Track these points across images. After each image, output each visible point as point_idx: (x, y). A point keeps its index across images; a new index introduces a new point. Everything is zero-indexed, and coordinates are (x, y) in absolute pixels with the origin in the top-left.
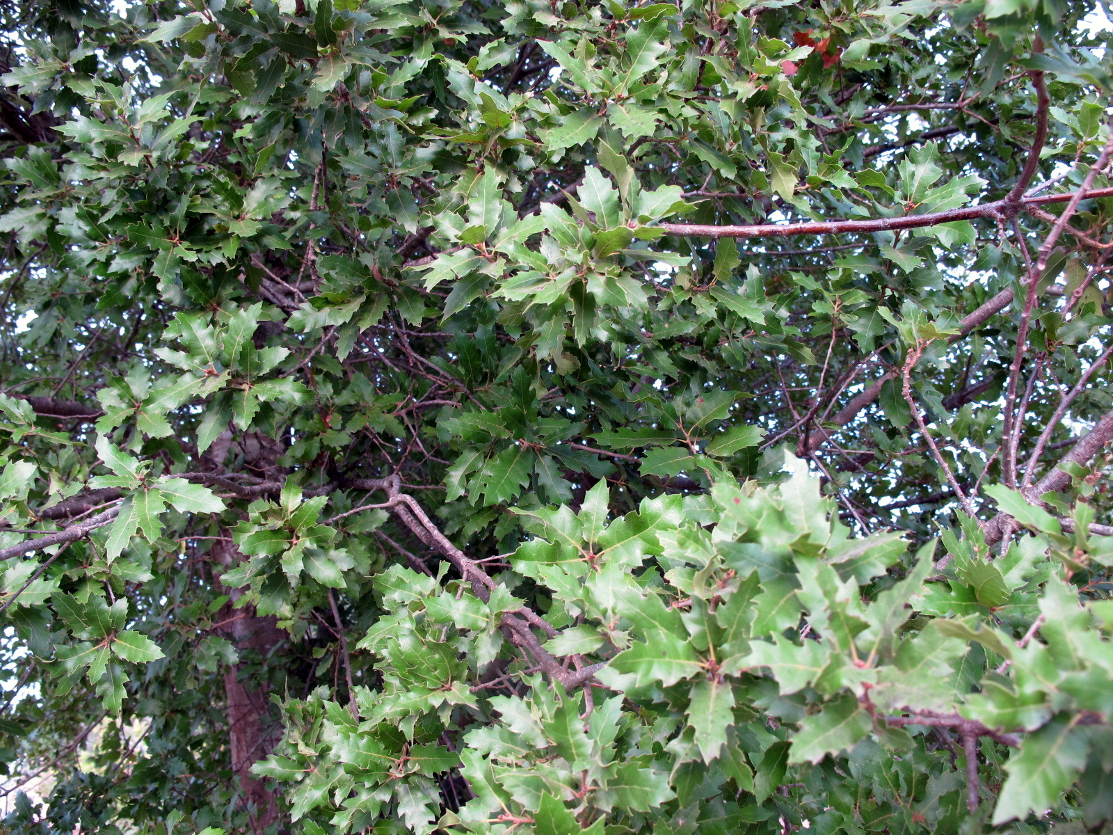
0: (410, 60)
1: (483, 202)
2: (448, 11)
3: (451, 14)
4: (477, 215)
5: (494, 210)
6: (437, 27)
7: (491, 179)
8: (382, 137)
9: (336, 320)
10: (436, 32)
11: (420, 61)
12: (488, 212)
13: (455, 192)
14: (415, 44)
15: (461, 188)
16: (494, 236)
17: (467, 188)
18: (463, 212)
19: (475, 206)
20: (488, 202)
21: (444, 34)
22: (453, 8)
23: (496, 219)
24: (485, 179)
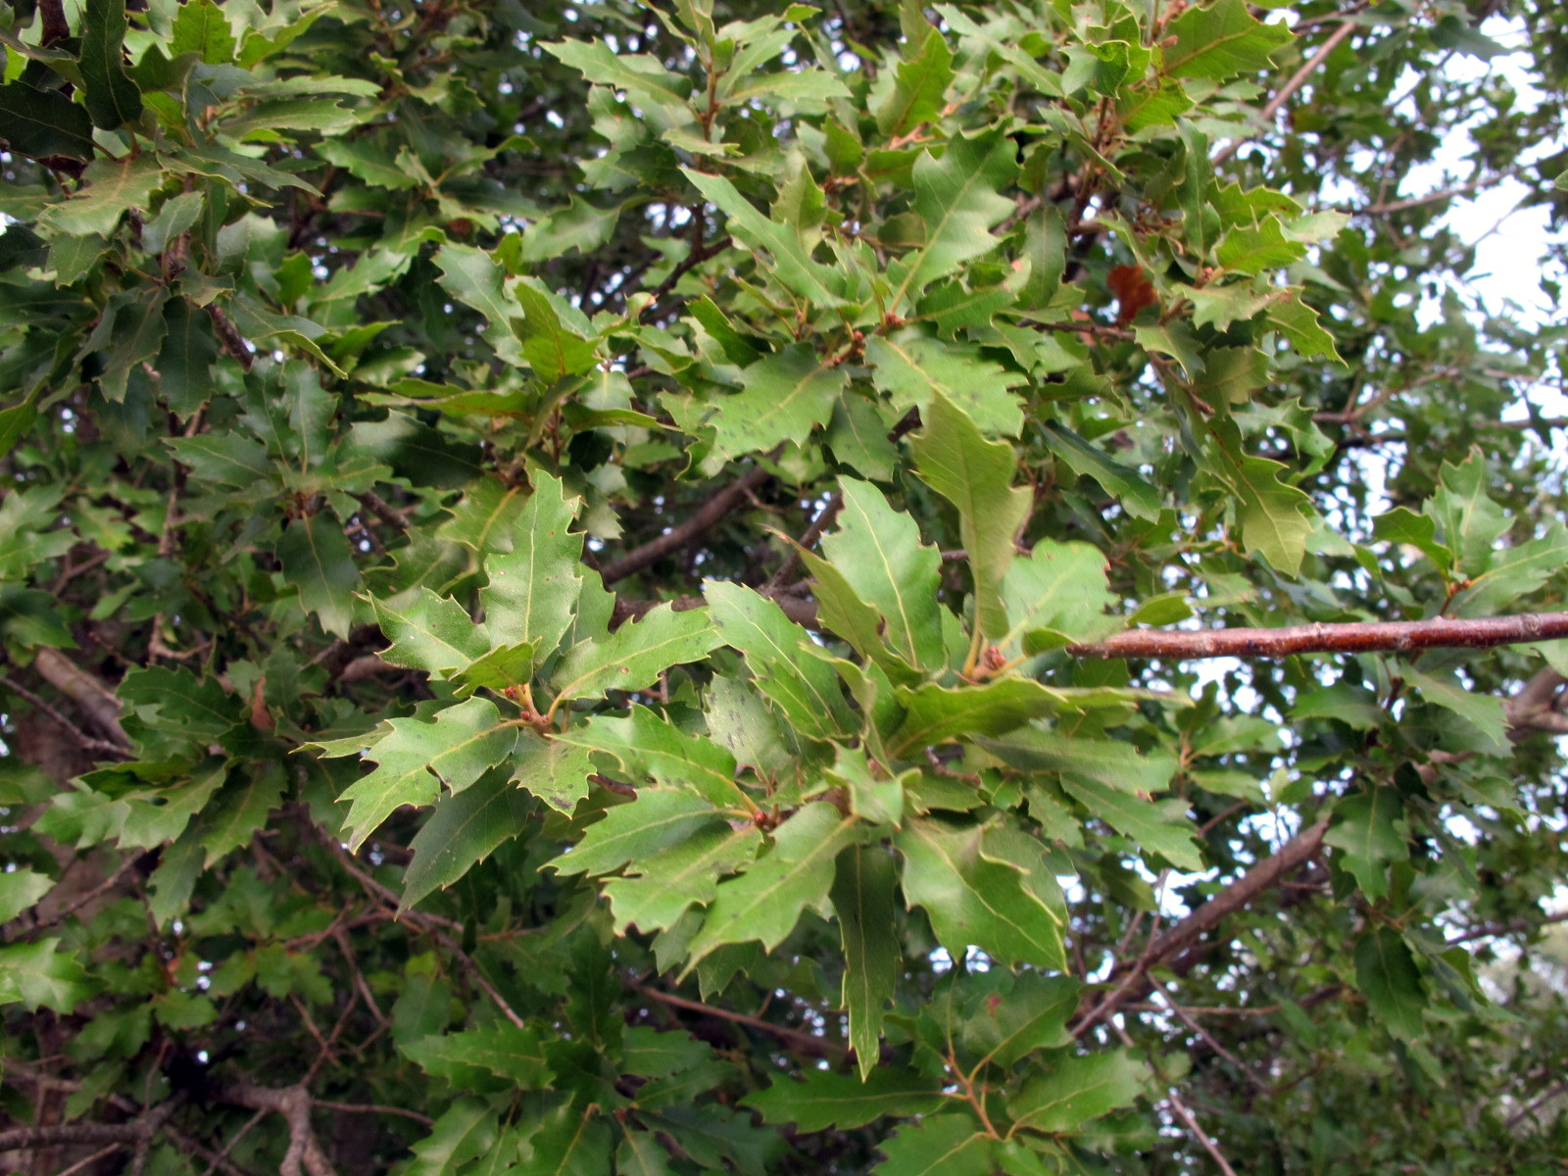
0: (372, 254)
1: (528, 566)
2: (464, 166)
3: (469, 171)
4: (510, 603)
5: (559, 589)
6: (436, 194)
7: (552, 505)
8: (279, 392)
9: (145, 834)
10: (432, 207)
11: (393, 259)
12: (541, 594)
13: (447, 537)
14: (388, 225)
15: (463, 528)
16: (558, 661)
17: (479, 528)
18: (470, 594)
19: (503, 579)
20: (543, 565)
21: (451, 209)
22: (474, 162)
23: (565, 616)
24: (534, 506)
